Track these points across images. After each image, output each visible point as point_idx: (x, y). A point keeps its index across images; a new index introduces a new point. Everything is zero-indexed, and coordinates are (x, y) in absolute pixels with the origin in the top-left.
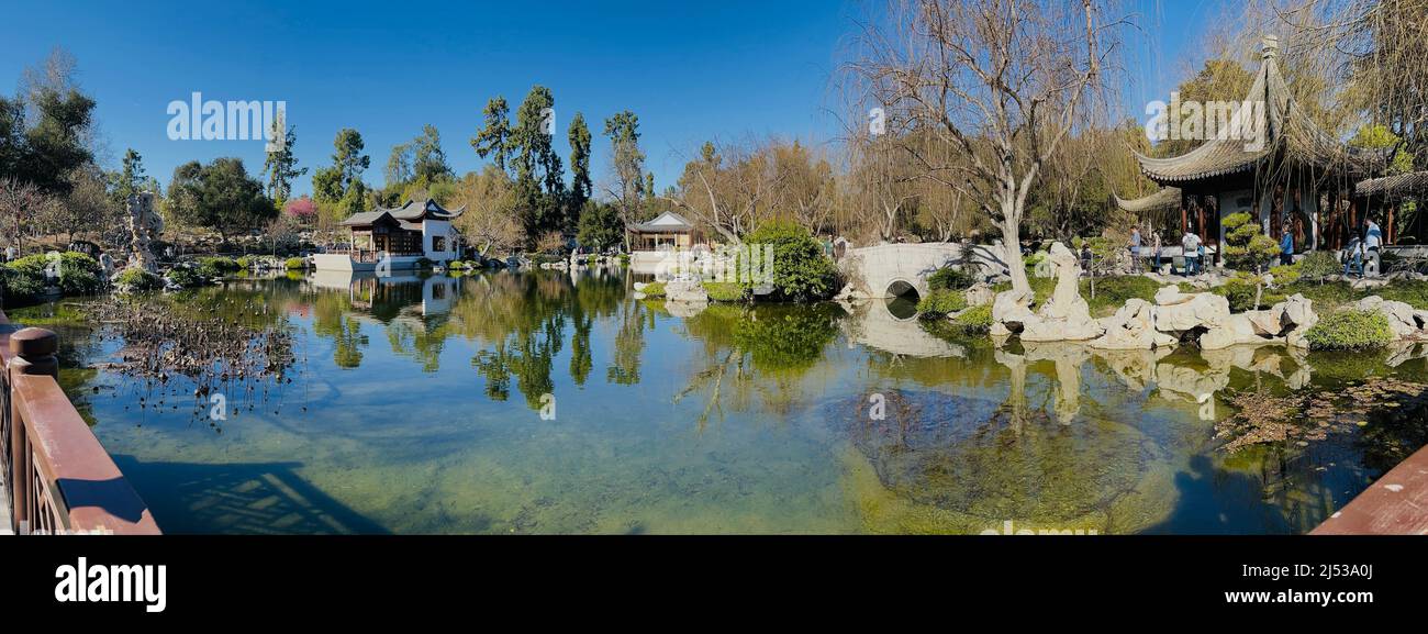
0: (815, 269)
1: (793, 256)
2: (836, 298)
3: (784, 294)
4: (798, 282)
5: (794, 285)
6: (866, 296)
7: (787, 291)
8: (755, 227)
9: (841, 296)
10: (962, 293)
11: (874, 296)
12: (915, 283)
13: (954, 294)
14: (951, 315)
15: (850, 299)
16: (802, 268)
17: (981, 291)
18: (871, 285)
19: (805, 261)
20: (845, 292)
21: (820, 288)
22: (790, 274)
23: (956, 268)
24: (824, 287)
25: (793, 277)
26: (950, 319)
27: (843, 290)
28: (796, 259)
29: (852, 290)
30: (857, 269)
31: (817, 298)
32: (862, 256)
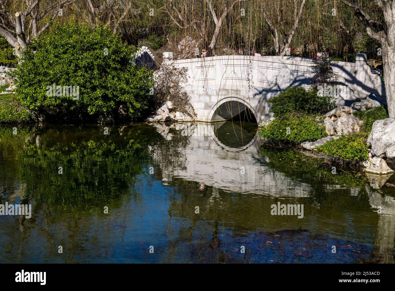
0: (128, 83)
1: (99, 66)
2: (151, 119)
3: (87, 114)
4: (105, 98)
5: (100, 103)
6: (188, 118)
7: (91, 110)
8: (38, 30)
9: (157, 118)
10: (318, 119)
11: (199, 118)
12: (253, 104)
13: (308, 119)
14: (307, 145)
15: (168, 121)
16: (110, 81)
17: (344, 118)
18: (195, 106)
19: (114, 73)
20: (163, 113)
21: (133, 107)
22: (94, 89)
23: (307, 88)
24: (138, 105)
25: (99, 93)
26: (305, 149)
27: (159, 111)
28: (103, 70)
29: (171, 110)
30: (176, 86)
31: (126, 120)
32: (185, 69)
